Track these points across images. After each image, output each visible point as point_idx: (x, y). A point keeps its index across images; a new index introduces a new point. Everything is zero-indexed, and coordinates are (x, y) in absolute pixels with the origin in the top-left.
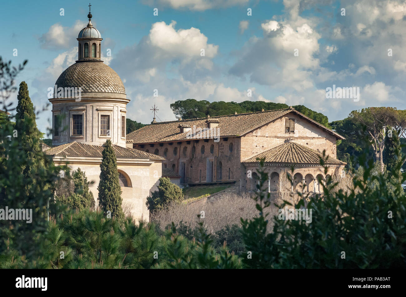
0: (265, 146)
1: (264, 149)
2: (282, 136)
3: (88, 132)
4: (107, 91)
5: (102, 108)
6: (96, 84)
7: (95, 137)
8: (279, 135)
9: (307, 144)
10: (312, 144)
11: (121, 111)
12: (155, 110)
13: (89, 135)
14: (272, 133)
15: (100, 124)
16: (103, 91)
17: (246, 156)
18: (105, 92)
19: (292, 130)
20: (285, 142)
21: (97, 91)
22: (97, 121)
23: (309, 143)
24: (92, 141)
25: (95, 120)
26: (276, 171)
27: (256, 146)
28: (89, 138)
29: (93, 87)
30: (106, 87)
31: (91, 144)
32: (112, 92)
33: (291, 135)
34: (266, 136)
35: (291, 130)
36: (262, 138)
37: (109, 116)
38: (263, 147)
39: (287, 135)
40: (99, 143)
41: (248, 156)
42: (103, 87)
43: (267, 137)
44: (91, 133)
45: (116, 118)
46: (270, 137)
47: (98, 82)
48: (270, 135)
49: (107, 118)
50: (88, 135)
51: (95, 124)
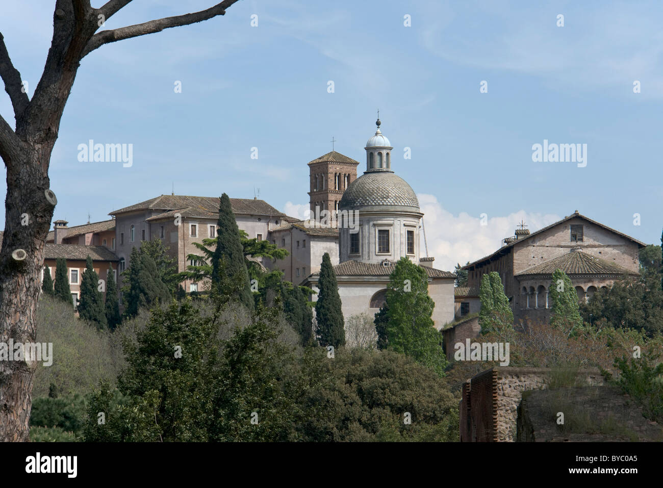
0: (545, 256)
1: (544, 261)
2: (566, 245)
3: (364, 249)
4: (385, 204)
5: (380, 222)
6: (373, 196)
7: (372, 255)
8: (563, 244)
9: (600, 253)
10: (607, 253)
11: (404, 225)
12: (522, 226)
13: (366, 253)
14: (553, 242)
15: (377, 240)
16: (381, 204)
17: (520, 269)
18: (383, 205)
19: (581, 238)
20: (571, 250)
21: (373, 204)
22: (374, 237)
23: (602, 252)
24: (369, 259)
25: (372, 236)
26: (542, 284)
27: (534, 257)
28: (366, 257)
29: (370, 200)
30: (385, 199)
31: (367, 262)
32: (393, 204)
33: (579, 243)
34: (547, 245)
35: (578, 238)
36: (541, 247)
37: (388, 231)
38: (542, 258)
39: (574, 244)
40: (377, 261)
41: (522, 269)
42: (381, 200)
43: (547, 247)
44: (367, 250)
45: (397, 233)
46: (552, 247)
47: (375, 194)
48: (551, 244)
49: (387, 233)
50: (364, 253)
51: (372, 240)
